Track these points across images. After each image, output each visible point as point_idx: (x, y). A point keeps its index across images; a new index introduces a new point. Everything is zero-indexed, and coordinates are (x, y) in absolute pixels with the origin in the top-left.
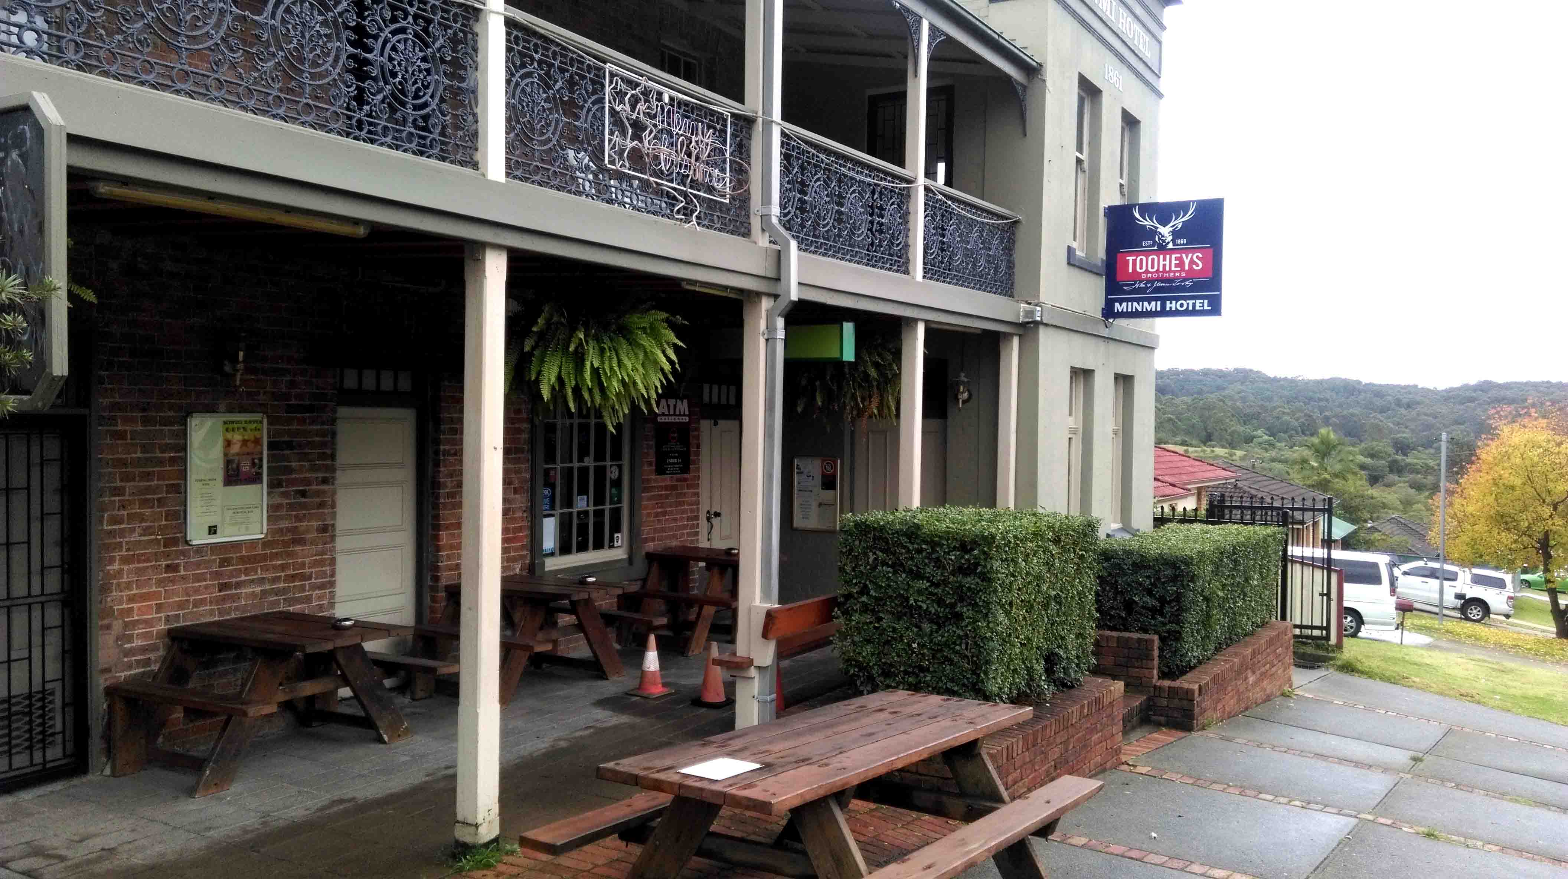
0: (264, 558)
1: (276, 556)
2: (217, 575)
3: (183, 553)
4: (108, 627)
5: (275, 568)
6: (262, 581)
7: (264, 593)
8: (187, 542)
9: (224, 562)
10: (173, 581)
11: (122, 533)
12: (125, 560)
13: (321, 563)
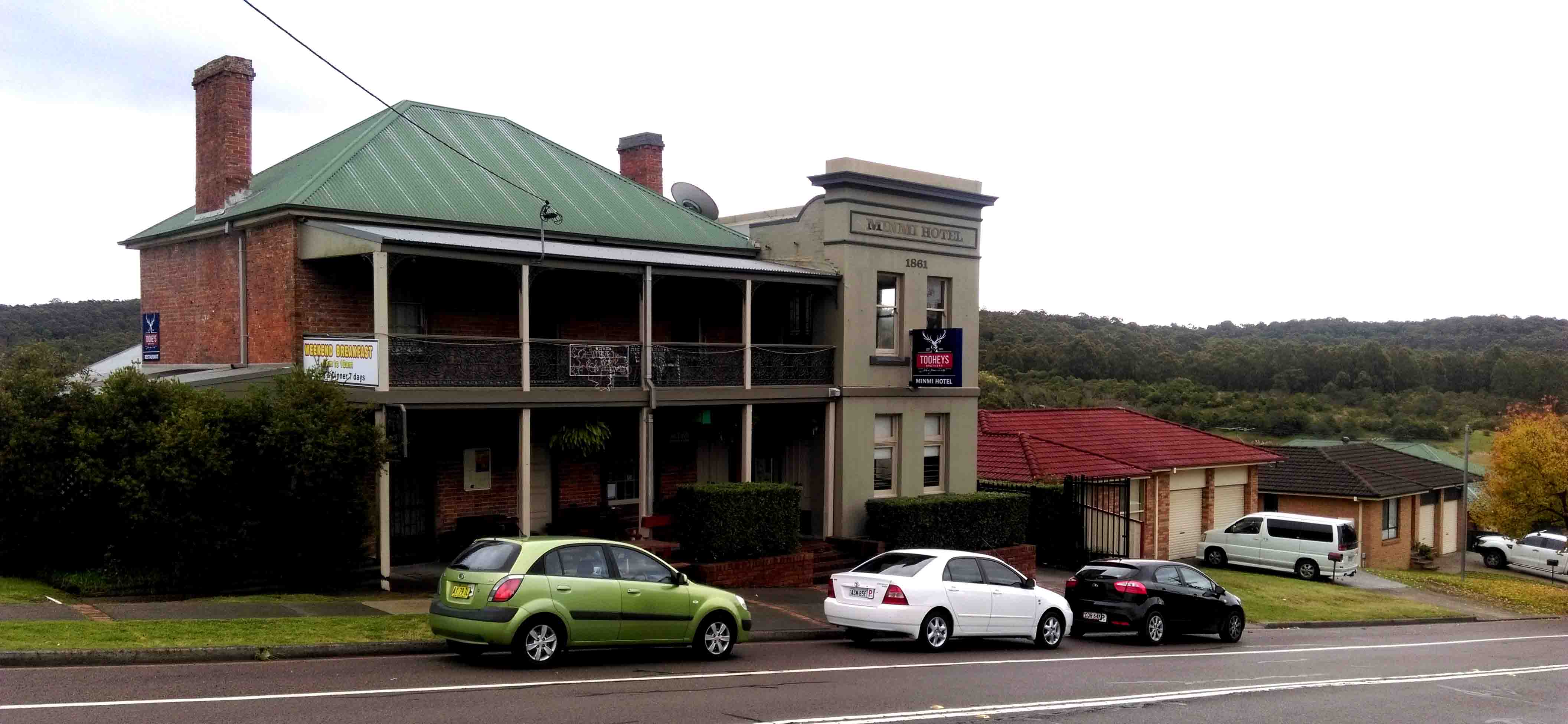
0: (490, 496)
1: (494, 496)
2: (474, 501)
3: (463, 494)
4: (439, 516)
5: (494, 500)
6: (490, 504)
7: (490, 508)
8: (464, 491)
9: (476, 497)
10: (459, 503)
11: (443, 487)
12: (444, 495)
13: (511, 499)
